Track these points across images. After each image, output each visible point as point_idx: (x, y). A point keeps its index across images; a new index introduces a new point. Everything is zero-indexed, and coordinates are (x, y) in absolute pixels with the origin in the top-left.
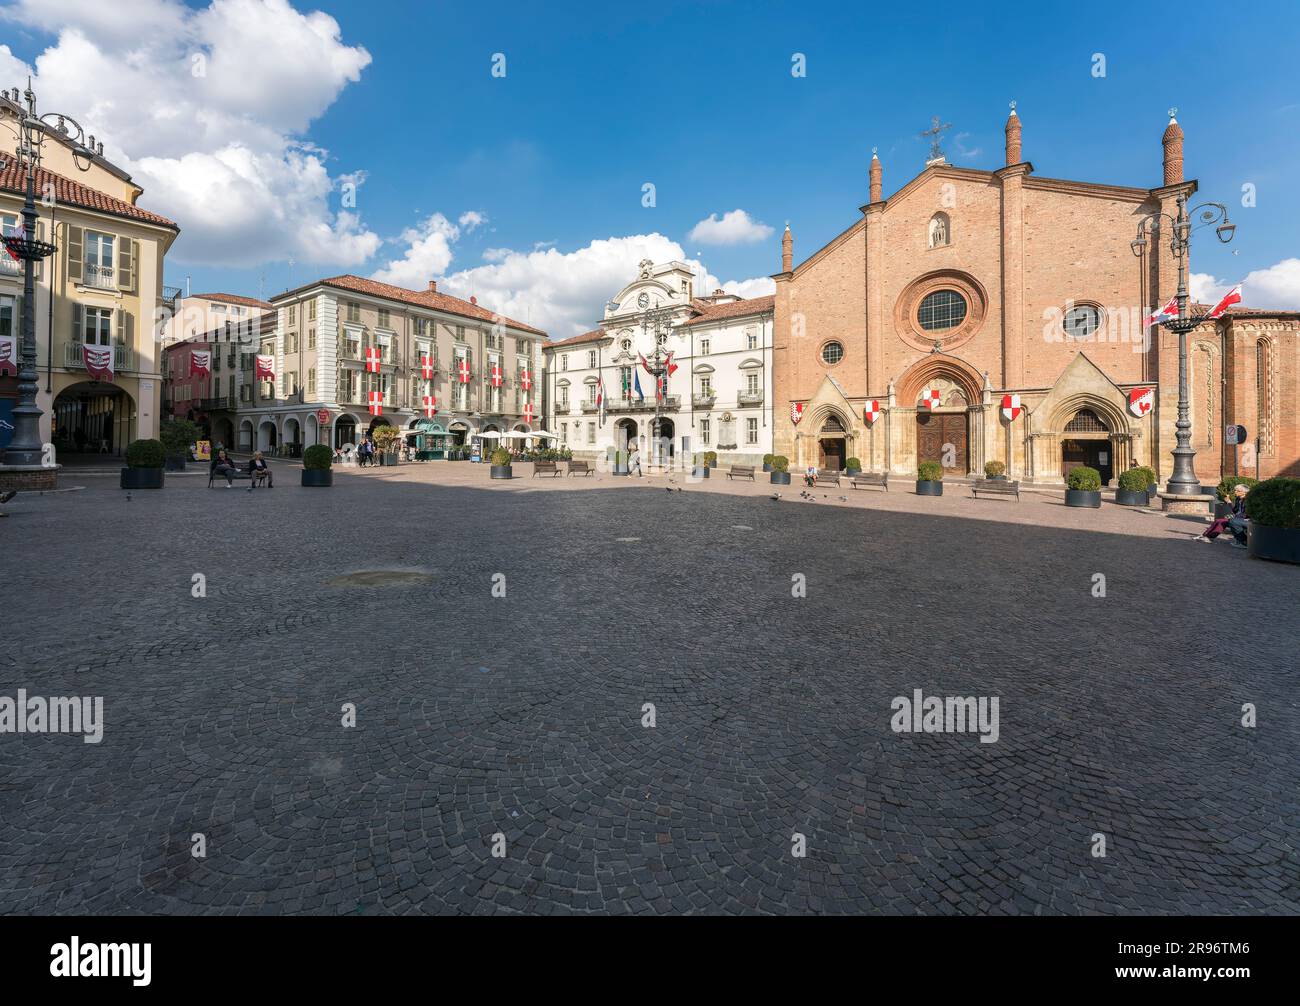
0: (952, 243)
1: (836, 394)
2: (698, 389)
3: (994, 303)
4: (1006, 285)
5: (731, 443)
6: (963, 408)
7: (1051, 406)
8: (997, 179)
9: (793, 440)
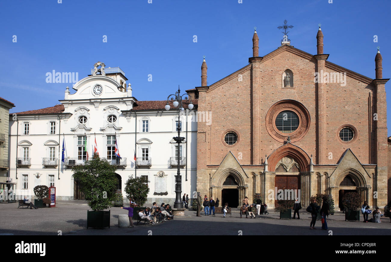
0: (294, 87)
1: (235, 162)
2: (140, 154)
3: (313, 121)
4: (319, 113)
5: (164, 192)
6: (297, 173)
7: (338, 174)
8: (315, 59)
9: (208, 190)
